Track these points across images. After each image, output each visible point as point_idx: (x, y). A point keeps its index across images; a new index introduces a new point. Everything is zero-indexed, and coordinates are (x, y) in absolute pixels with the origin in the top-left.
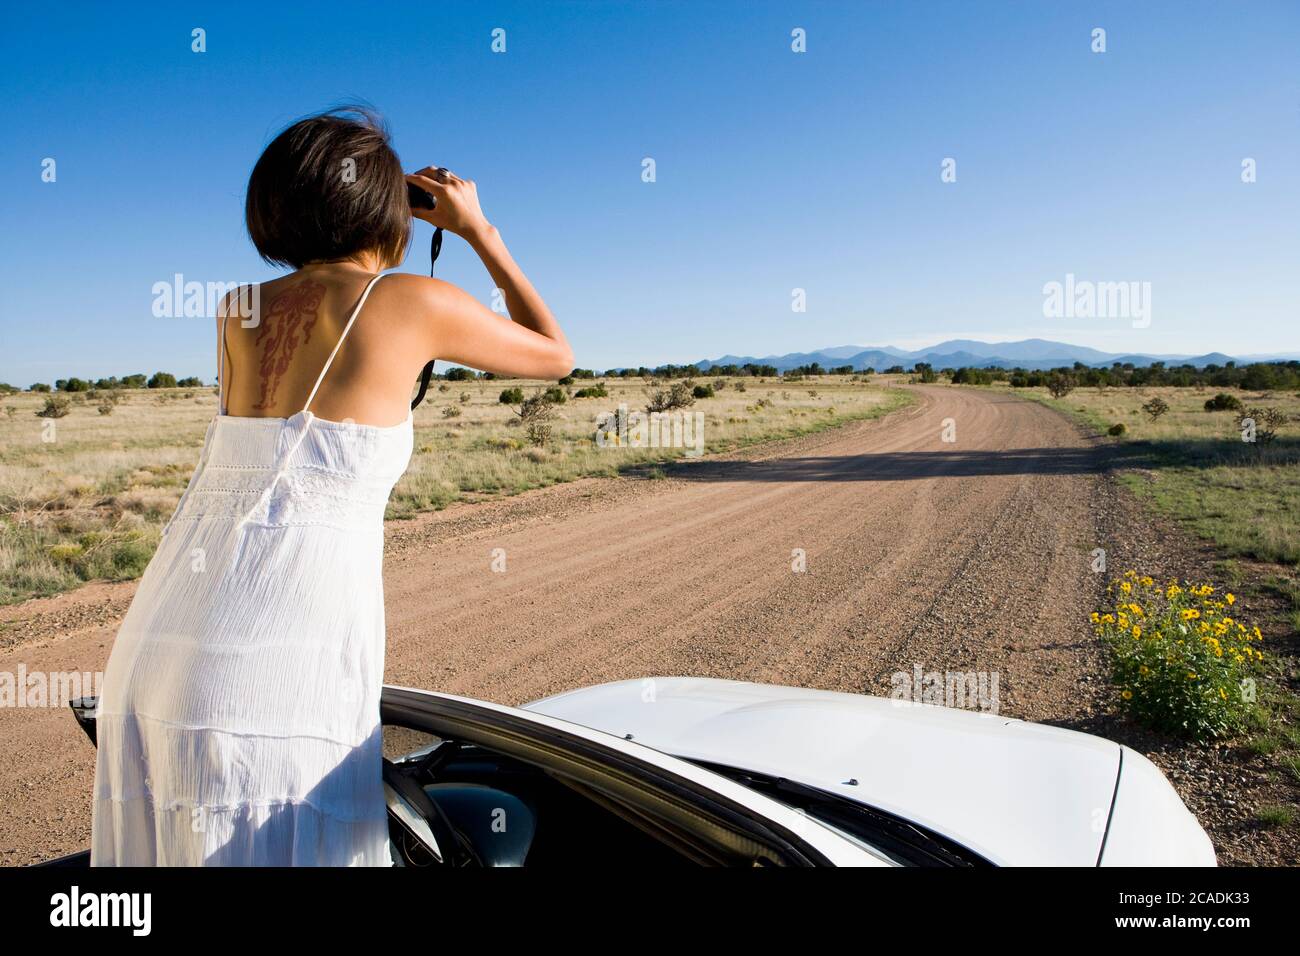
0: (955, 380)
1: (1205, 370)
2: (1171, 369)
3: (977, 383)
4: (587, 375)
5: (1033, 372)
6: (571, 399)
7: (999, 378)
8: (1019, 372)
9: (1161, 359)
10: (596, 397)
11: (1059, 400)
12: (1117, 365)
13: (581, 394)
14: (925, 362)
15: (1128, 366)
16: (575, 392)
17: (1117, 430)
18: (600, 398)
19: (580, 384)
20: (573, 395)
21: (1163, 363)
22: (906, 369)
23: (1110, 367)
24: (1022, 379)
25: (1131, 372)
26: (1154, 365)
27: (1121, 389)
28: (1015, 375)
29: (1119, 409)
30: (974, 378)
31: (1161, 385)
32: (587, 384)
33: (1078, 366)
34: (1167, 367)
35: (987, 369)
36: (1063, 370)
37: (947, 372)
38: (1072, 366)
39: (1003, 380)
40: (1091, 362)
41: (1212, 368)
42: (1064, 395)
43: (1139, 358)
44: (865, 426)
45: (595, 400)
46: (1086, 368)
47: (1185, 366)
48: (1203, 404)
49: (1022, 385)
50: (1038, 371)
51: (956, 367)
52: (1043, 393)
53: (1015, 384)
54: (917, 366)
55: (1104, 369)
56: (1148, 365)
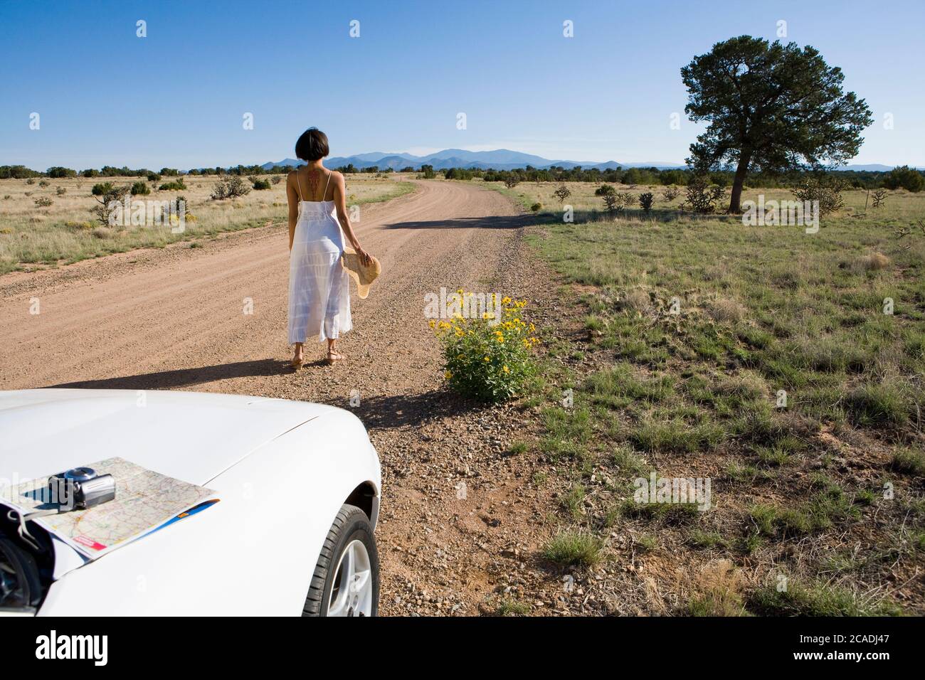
0: (447, 177)
1: (605, 172)
2: (585, 171)
3: (462, 179)
4: (172, 173)
5: (500, 172)
6: (155, 191)
7: (478, 175)
8: (491, 172)
9: (581, 165)
10: (176, 190)
11: (510, 189)
12: (553, 167)
13: (164, 188)
14: (429, 164)
15: (559, 169)
16: (159, 185)
17: (536, 207)
18: (180, 191)
19: (166, 180)
20: (157, 189)
21: (581, 167)
22: (415, 169)
23: (549, 169)
24: (492, 176)
25: (561, 172)
26: (575, 168)
27: (552, 183)
28: (488, 173)
29: (543, 195)
30: (460, 175)
31: (577, 181)
32: (173, 180)
33: (529, 168)
34: (582, 169)
35: (470, 170)
36: (518, 171)
37: (443, 171)
38: (525, 168)
39: (480, 177)
40: (538, 165)
41: (609, 171)
42: (513, 186)
43: (567, 163)
44: (373, 206)
45: (176, 192)
46: (535, 169)
47: (594, 169)
48: (595, 191)
49: (490, 181)
50: (503, 171)
51: (449, 167)
52: (501, 185)
53: (487, 179)
54: (423, 167)
55: (545, 170)
56: (572, 168)
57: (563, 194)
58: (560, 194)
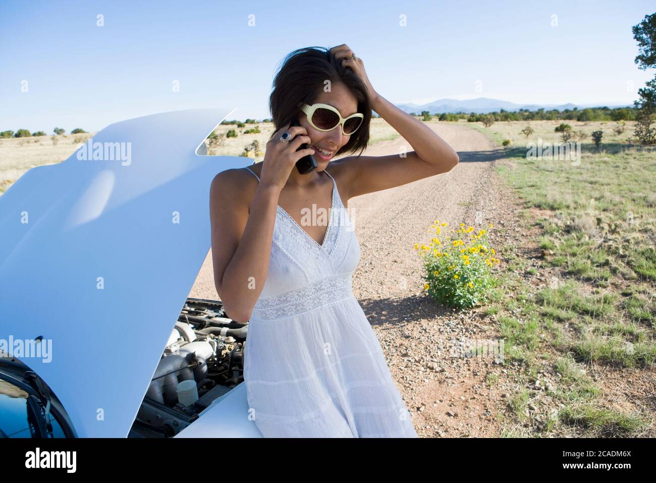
0: (440, 119)
1: (563, 112)
2: (547, 112)
3: (451, 120)
4: (252, 122)
5: (480, 115)
6: (242, 135)
7: (463, 118)
8: (473, 115)
9: (543, 107)
10: (254, 133)
11: (487, 128)
12: (521, 110)
13: (247, 132)
14: (427, 111)
15: (526, 111)
16: (244, 130)
17: (506, 143)
18: (257, 134)
19: (249, 127)
20: (243, 133)
21: (544, 109)
22: (417, 114)
23: (518, 111)
24: (474, 118)
25: (527, 113)
26: (539, 110)
27: (520, 122)
28: (471, 116)
29: (512, 132)
30: (449, 118)
31: (541, 120)
32: (252, 127)
33: (502, 111)
34: (545, 111)
35: (458, 114)
36: (494, 114)
37: (437, 115)
38: (499, 111)
39: (465, 119)
40: (509, 109)
41: (567, 111)
42: (490, 126)
43: (533, 106)
44: (385, 143)
45: (254, 135)
46: (506, 112)
47: (555, 110)
48: (554, 129)
49: (473, 121)
50: (482, 114)
51: (441, 112)
52: (480, 125)
53: (470, 121)
54: (422, 113)
55: (515, 112)
56: (536, 110)
57: (528, 132)
58: (526, 132)
